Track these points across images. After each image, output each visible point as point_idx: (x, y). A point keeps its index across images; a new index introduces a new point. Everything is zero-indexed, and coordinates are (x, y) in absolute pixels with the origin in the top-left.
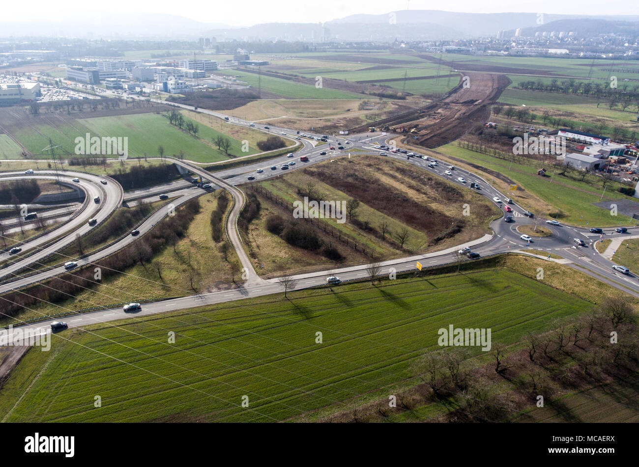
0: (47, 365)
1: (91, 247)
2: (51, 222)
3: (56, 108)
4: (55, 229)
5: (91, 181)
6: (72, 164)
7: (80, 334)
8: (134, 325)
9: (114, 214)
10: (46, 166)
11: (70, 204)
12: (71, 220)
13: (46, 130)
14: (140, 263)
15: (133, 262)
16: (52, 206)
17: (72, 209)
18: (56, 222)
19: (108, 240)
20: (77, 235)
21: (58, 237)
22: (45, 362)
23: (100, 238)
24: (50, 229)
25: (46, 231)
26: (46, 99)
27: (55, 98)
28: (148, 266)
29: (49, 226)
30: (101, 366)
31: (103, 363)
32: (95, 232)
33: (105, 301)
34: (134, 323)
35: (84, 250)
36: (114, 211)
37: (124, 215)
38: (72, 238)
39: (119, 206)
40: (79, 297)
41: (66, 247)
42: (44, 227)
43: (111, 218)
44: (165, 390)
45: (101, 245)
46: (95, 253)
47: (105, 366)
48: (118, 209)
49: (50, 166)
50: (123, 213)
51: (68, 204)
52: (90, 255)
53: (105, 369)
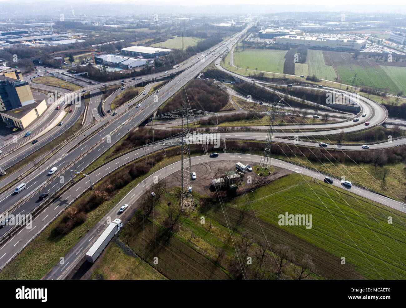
0: (291, 187)
1: (347, 141)
2: (331, 119)
3: (370, 57)
4: (331, 123)
5: (368, 104)
6: (362, 91)
7: (314, 183)
8: (348, 196)
9: (373, 128)
10: (345, 88)
11: (348, 113)
12: (343, 122)
13: (357, 69)
14: (373, 163)
15: (369, 161)
16: (337, 111)
17: (347, 116)
18: (334, 120)
19: (360, 142)
20: (342, 131)
21: (331, 128)
22: (290, 185)
23: (356, 138)
24: (329, 122)
25: (326, 123)
26: (366, 50)
27: (372, 51)
28: (379, 168)
29: (329, 120)
30: (316, 205)
31: (318, 205)
32: (354, 134)
33: (338, 174)
34: (348, 195)
35: (342, 141)
36: (374, 126)
37: (379, 131)
38: (338, 132)
39: (379, 125)
40: (325, 164)
41: (332, 135)
42: (326, 120)
43: (370, 130)
44: (346, 243)
45: (354, 142)
46: (347, 145)
47: (318, 206)
48: (377, 126)
49: (347, 89)
50: (379, 130)
51: (346, 113)
52: (344, 145)
53: (318, 208)
